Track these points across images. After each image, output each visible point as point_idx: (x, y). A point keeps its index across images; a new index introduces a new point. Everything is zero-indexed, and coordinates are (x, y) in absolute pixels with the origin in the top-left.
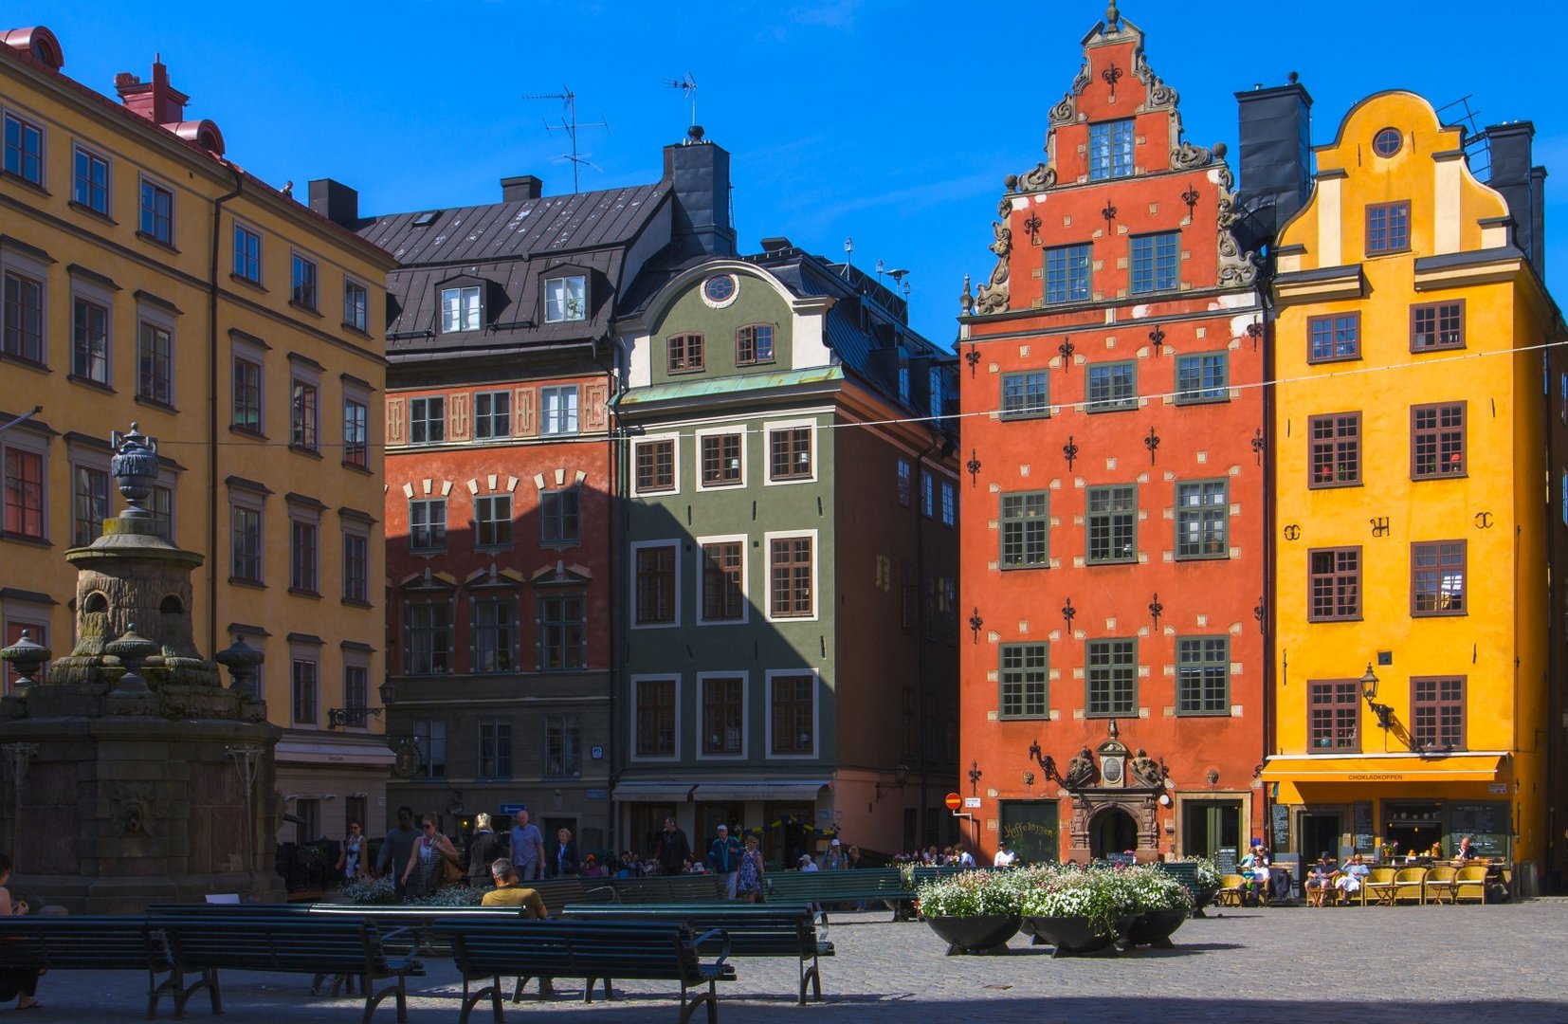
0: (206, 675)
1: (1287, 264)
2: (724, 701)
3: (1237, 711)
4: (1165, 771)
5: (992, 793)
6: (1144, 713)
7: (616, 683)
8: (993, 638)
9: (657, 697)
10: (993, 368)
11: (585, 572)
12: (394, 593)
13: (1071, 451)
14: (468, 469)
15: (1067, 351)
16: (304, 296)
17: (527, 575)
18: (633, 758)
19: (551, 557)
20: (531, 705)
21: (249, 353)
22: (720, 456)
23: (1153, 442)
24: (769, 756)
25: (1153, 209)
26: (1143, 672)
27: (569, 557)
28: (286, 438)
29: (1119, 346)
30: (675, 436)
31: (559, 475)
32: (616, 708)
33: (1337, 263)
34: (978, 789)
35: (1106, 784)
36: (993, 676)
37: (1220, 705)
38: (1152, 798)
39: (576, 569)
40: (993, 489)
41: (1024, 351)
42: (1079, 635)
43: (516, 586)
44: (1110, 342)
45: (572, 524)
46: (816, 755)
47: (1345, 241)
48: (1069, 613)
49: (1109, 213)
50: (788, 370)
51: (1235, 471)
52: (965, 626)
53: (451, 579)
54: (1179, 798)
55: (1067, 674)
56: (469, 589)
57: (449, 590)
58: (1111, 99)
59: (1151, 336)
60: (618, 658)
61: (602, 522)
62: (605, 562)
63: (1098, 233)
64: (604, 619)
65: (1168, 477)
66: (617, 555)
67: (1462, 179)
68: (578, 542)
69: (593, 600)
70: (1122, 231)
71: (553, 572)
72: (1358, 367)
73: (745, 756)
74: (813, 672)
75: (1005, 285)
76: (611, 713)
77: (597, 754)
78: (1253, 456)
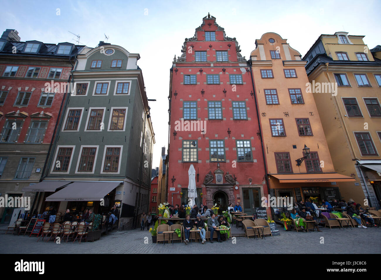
1: (253, 59)
2: (89, 154)
3: (255, 161)
4: (235, 179)
5: (179, 186)
6: (228, 161)
7: (52, 148)
8: (181, 138)
9: (66, 152)
10: (182, 73)
11: (50, 114)
13: (203, 92)
14: (20, 84)
15: (201, 71)
17: (30, 114)
18: (52, 172)
19: (40, 110)
20: (19, 154)
23: (225, 92)
24: (102, 172)
25: (221, 46)
26: (227, 149)
27: (46, 110)
29: (214, 71)
30: (89, 82)
32: (50, 156)
33: (265, 60)
34: (174, 185)
35: (217, 183)
36: (180, 149)
37: (250, 159)
38: (233, 187)
39: (47, 113)
40: (181, 100)
41: (190, 70)
42: (207, 138)
43: (26, 117)
44: (212, 70)
45: (49, 102)
46: (119, 173)
47: (266, 56)
49: (211, 47)
50: (125, 70)
51: (247, 100)
54: (241, 187)
55: (203, 149)
56: (6, 117)
58: (210, 28)
59: (223, 70)
60: (55, 139)
61: (61, 102)
62: (58, 112)
63: (208, 50)
64: (53, 128)
65: (230, 100)
66: (62, 112)
67: (289, 48)
68: (50, 106)
69: (51, 122)
70: (214, 50)
71: (39, 114)
72: (274, 80)
73: (93, 172)
74: (122, 147)
75: (185, 57)
76: (48, 157)
77: (38, 171)
78: (250, 96)
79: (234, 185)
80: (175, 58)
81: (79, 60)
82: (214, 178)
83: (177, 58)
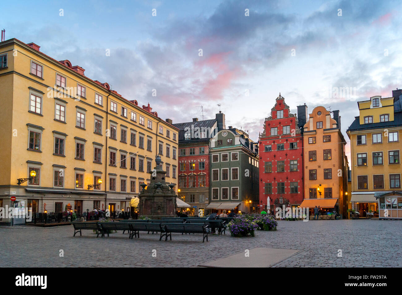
0: (168, 188)
1: (305, 130)
2: (225, 191)
3: (299, 193)
4: (289, 201)
5: (264, 204)
6: (286, 193)
7: (210, 189)
8: (264, 182)
9: (216, 191)
10: (264, 145)
11: (205, 173)
12: (179, 176)
13: (275, 156)
14: (189, 159)
15: (274, 142)
16: (168, 136)
17: (197, 174)
18: (212, 200)
19: (200, 171)
20: (198, 192)
21: (161, 143)
22: (225, 157)
23: (286, 155)
24: (232, 199)
25: (286, 123)
26: (286, 187)
27: (203, 171)
28: (166, 155)
29: (282, 141)
30: (218, 154)
31: (202, 160)
32: (210, 193)
33: (313, 130)
34: (262, 204)
35: (280, 203)
36: (264, 188)
37: (297, 192)
39: (204, 173)
40: (264, 161)
41: (268, 142)
42: (276, 182)
43: (195, 175)
44: (280, 141)
45: (203, 167)
46: (238, 199)
47: (314, 127)
48: (275, 179)
49: (280, 123)
50: (235, 145)
51: (298, 159)
52: (260, 181)
53: (186, 174)
54: (291, 205)
55: (275, 188)
56: (189, 176)
57: (186, 176)
58: (280, 107)
59: (286, 140)
60: (210, 185)
61: (208, 166)
62: (208, 172)
63: (278, 126)
64: (208, 180)
65: (289, 160)
66: (210, 171)
67: (330, 118)
68: (204, 169)
69: (206, 177)
70: (282, 125)
71: (201, 173)
72: (316, 144)
73: (228, 199)
74: (238, 187)
75: (265, 133)
76: (209, 193)
77: (207, 199)
78: (301, 157)
79: (288, 204)
80: (260, 135)
81: (210, 141)
82: (279, 201)
83: (261, 134)
